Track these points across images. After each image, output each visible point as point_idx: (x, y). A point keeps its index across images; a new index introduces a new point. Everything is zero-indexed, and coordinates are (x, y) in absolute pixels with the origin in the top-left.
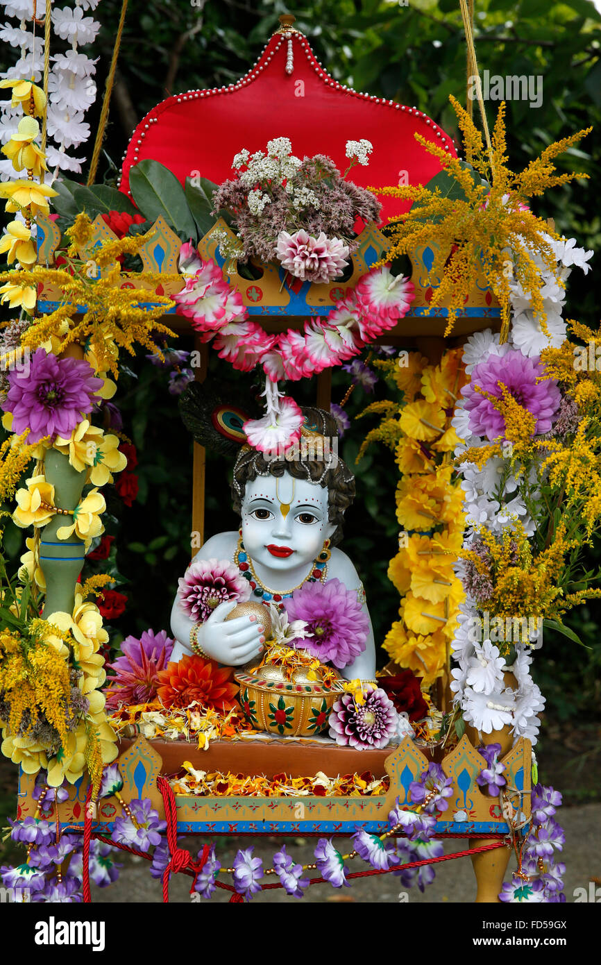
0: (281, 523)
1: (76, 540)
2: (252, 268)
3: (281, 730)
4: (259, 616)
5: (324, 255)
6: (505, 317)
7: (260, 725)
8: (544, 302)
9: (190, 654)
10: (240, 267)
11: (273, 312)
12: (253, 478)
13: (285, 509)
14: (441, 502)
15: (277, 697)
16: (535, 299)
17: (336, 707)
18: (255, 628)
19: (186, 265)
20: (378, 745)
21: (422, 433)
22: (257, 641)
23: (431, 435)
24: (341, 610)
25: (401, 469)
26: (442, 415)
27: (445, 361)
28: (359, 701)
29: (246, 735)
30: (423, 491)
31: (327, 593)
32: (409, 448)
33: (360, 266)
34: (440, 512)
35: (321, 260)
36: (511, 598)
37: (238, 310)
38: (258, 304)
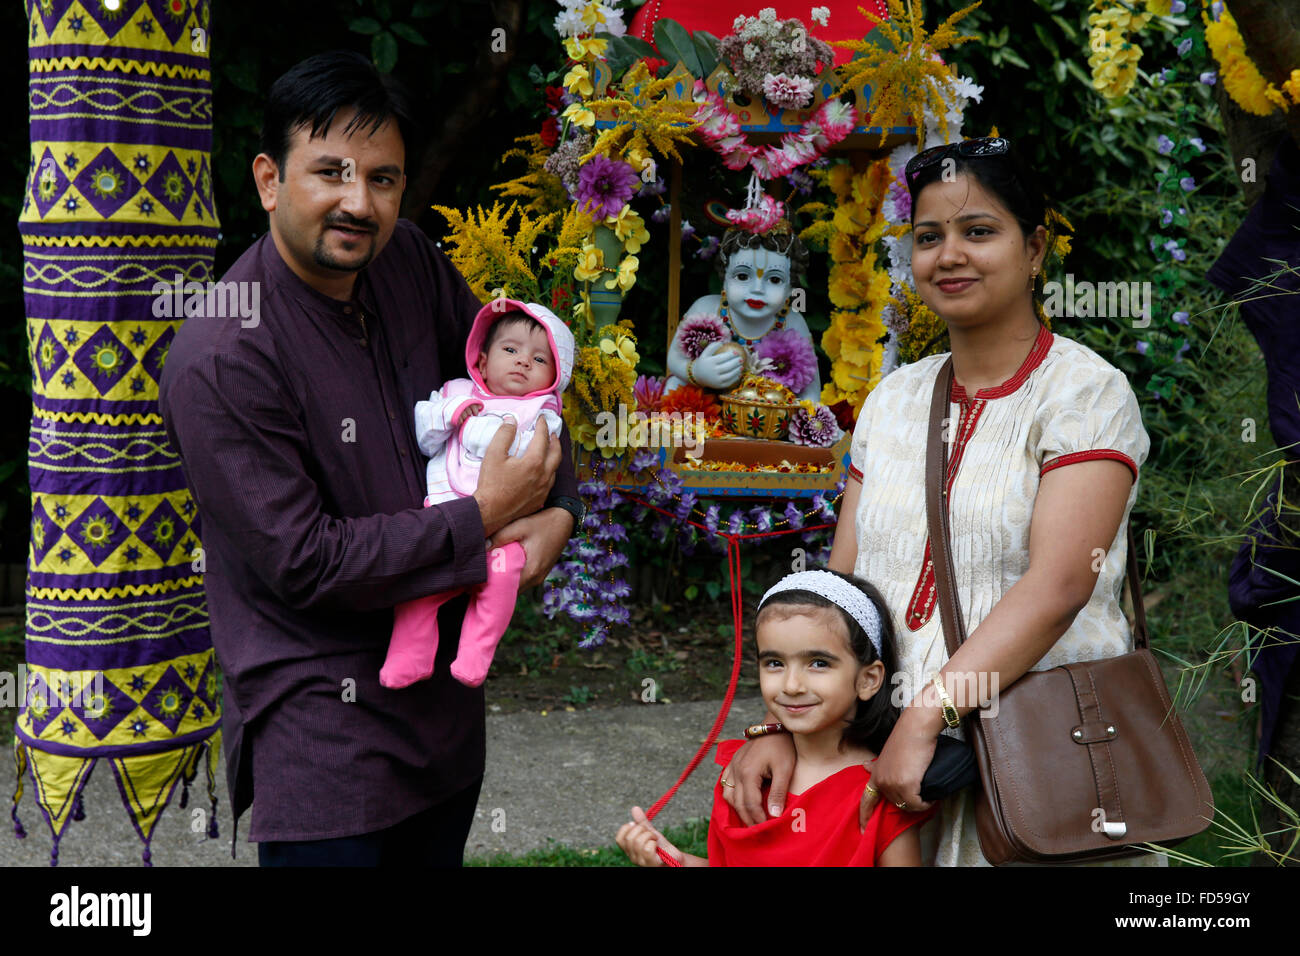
0: (757, 283)
1: (618, 289)
2: (742, 99)
3: (755, 432)
4: (739, 351)
5: (797, 91)
6: (919, 133)
7: (739, 430)
8: (948, 123)
9: (684, 384)
10: (736, 96)
11: (758, 129)
12: (736, 251)
13: (760, 272)
14: (866, 285)
15: (753, 409)
16: (941, 121)
17: (794, 417)
18: (736, 361)
19: (698, 95)
20: (825, 444)
21: (850, 228)
22: (738, 369)
23: (858, 229)
24: (797, 350)
25: (834, 258)
26: (868, 214)
27: (870, 171)
28: (811, 413)
29: (728, 436)
30: (852, 276)
31: (787, 338)
32: (840, 241)
33: (820, 98)
34: (865, 293)
35: (795, 94)
36: (921, 330)
37: (735, 127)
38: (747, 124)
